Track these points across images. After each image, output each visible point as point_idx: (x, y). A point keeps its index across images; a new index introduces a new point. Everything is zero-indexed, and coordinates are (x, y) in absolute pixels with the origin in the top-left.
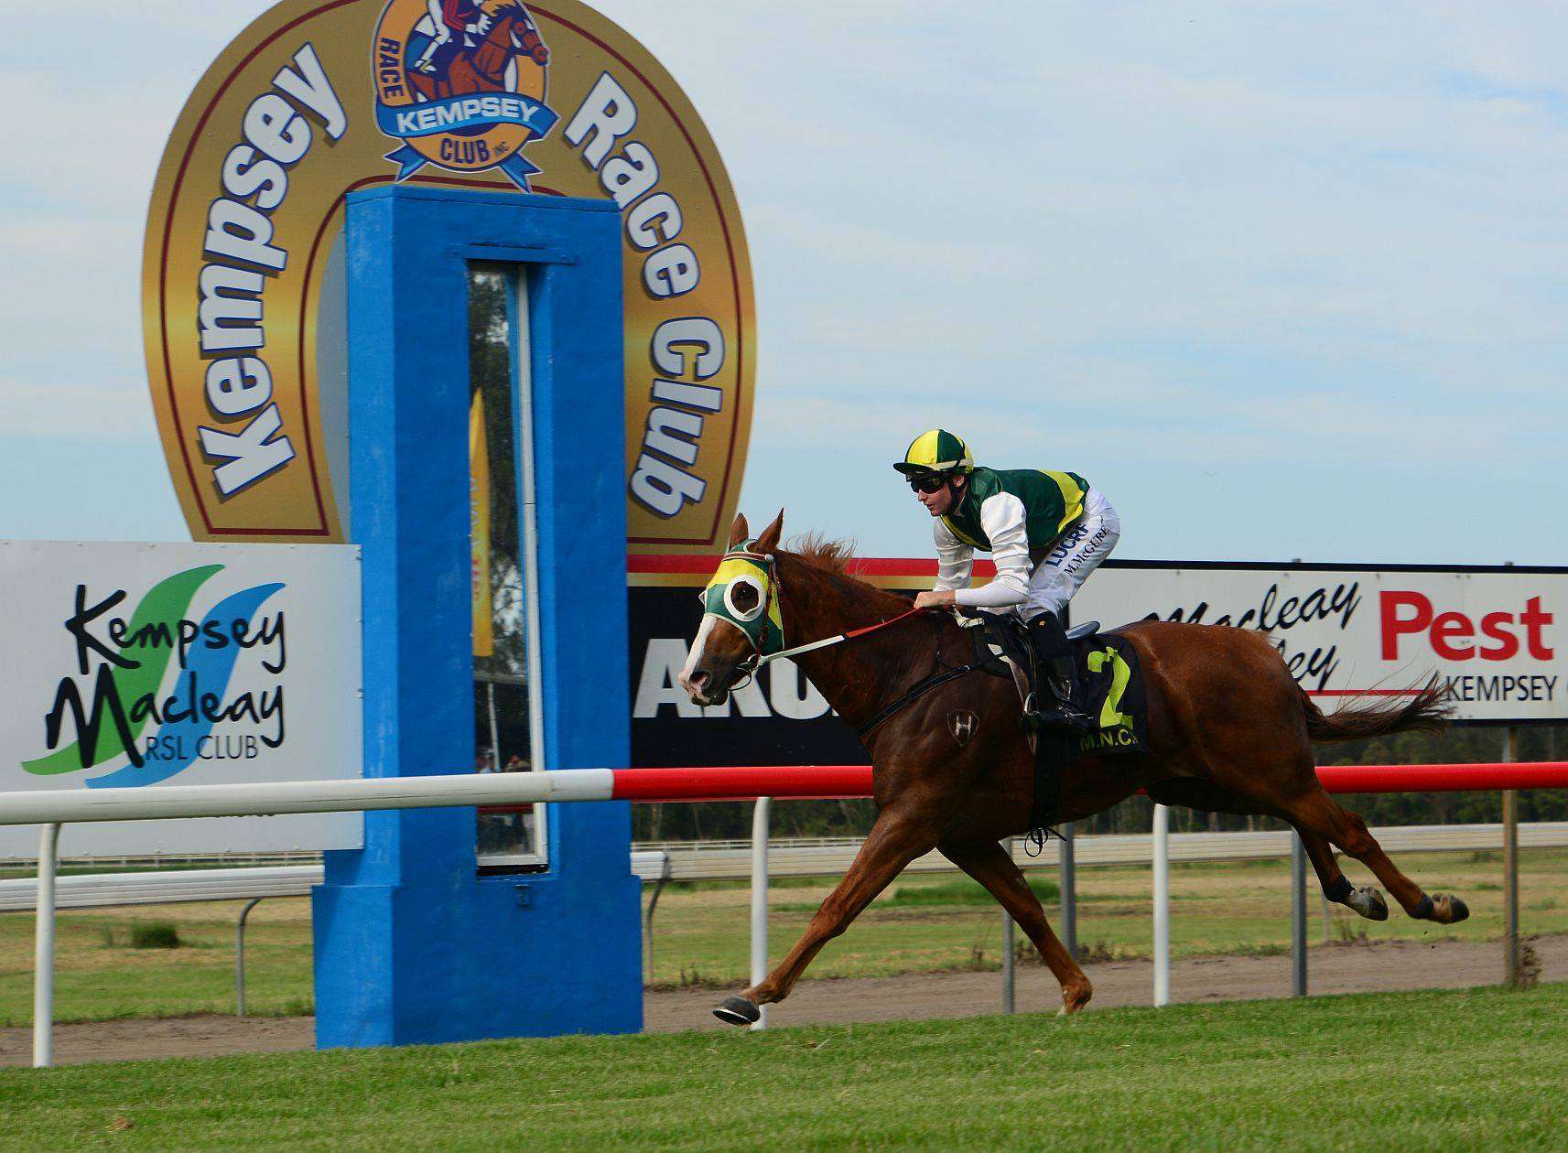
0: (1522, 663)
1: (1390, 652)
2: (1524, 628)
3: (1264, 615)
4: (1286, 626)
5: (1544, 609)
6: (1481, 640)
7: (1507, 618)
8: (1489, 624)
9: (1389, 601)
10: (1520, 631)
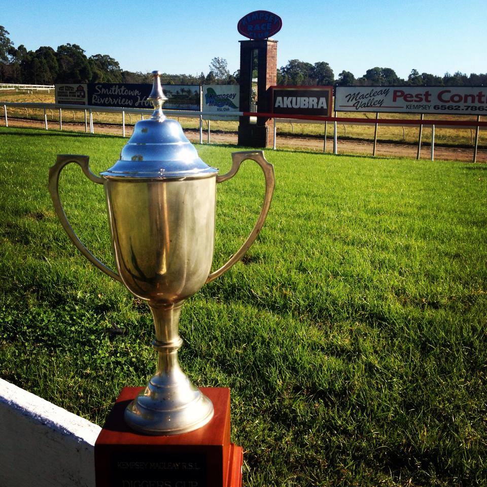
0: (424, 103)
1: (394, 100)
2: (424, 97)
3: (370, 94)
4: (374, 96)
5: (429, 93)
6: (415, 98)
7: (421, 95)
8: (417, 96)
9: (395, 92)
10: (423, 97)
